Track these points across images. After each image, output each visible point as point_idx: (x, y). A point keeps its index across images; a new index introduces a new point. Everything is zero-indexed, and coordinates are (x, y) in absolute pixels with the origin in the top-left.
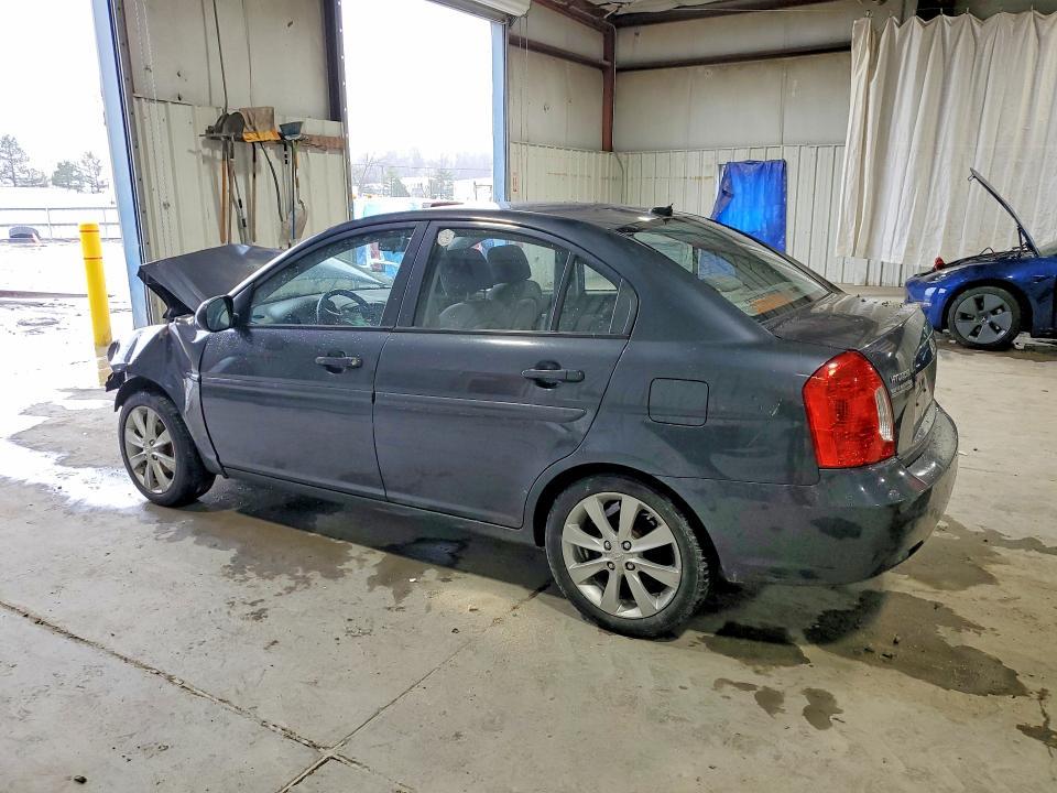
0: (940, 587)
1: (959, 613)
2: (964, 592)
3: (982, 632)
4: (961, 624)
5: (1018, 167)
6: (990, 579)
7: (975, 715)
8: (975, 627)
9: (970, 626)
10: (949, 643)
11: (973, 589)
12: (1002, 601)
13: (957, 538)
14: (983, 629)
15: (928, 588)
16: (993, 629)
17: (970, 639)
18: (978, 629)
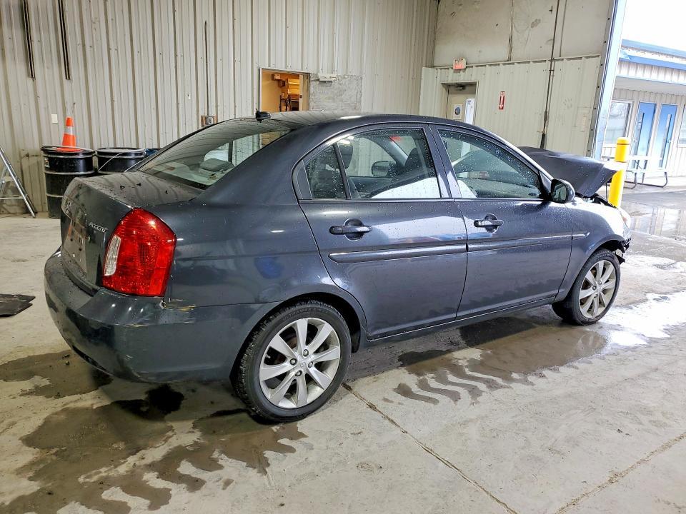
0: (65, 410)
1: (41, 398)
2: (45, 416)
3: (21, 393)
4: (38, 391)
6: (29, 441)
7: (11, 353)
8: (27, 394)
9: (30, 393)
10: (39, 377)
11: (40, 422)
12: (14, 423)
13: (81, 479)
14: (21, 395)
15: (72, 405)
16: (14, 398)
17: (27, 385)
18: (24, 393)
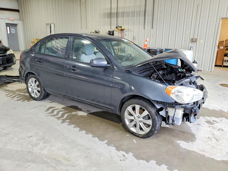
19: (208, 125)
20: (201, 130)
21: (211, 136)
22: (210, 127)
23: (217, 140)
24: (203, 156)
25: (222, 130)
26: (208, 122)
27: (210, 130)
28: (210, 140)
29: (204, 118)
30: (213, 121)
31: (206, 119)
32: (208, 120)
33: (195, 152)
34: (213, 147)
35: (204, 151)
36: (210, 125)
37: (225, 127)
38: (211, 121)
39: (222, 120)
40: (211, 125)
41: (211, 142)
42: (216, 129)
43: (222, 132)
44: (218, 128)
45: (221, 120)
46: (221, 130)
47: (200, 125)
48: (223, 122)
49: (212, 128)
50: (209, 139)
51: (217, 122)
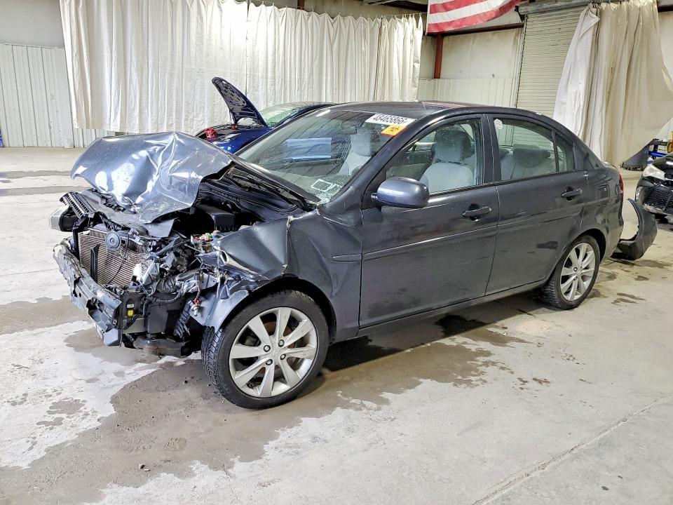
5: (171, 75)
19: (67, 394)
20: (75, 369)
21: (39, 368)
22: (55, 391)
23: (17, 366)
24: (31, 328)
25: (14, 404)
26: (72, 407)
27: (50, 380)
28: (36, 358)
29: (99, 416)
30: (59, 422)
31: (87, 414)
32: (81, 414)
33: (51, 326)
34: (20, 349)
35: (35, 334)
36: (62, 397)
37: (9, 417)
38: (64, 416)
39: (29, 445)
40: (56, 399)
41: (30, 356)
42: (35, 395)
43: (11, 396)
44: (28, 401)
45: (34, 443)
46: (19, 400)
47: (88, 381)
48: (24, 440)
49: (49, 392)
50: (38, 359)
51: (44, 423)
